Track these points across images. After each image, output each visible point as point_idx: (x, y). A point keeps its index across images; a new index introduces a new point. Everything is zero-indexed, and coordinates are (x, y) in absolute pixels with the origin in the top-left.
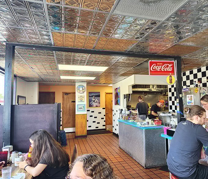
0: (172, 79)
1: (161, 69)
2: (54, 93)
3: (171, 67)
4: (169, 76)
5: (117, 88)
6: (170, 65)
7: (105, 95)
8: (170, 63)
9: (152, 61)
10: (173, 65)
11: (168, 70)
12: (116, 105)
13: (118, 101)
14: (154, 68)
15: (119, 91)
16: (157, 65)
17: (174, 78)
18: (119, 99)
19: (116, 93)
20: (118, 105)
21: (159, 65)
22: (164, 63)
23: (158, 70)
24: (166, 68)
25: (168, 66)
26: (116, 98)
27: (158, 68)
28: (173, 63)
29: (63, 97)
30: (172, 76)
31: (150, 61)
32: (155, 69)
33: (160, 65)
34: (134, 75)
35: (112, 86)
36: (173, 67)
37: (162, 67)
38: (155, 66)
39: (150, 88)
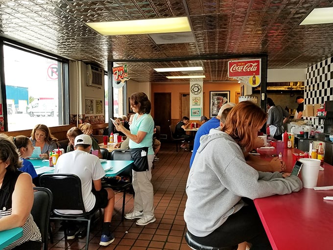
0: (255, 81)
1: (242, 70)
2: (170, 94)
3: (256, 66)
4: (252, 76)
5: (242, 87)
7: (236, 96)
10: (259, 64)
11: (251, 70)
14: (234, 69)
16: (237, 66)
19: (241, 94)
21: (240, 65)
22: (246, 63)
23: (239, 71)
24: (249, 68)
25: (251, 66)
27: (239, 69)
29: (181, 99)
30: (256, 76)
31: (230, 61)
32: (236, 70)
33: (242, 65)
36: (258, 66)
37: (244, 67)
38: (235, 67)
39: (289, 85)
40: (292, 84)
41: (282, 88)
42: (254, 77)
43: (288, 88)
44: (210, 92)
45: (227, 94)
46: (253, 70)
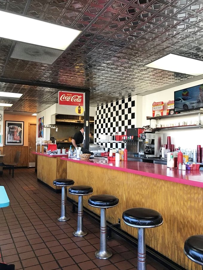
0: (80, 110)
1: (70, 100)
3: (81, 98)
4: (78, 106)
5: (41, 118)
6: (79, 97)
7: (29, 126)
8: (79, 95)
9: (62, 91)
11: (77, 101)
12: (39, 137)
13: (41, 132)
14: (63, 99)
15: (42, 121)
16: (66, 96)
17: (83, 109)
18: (42, 130)
19: (40, 124)
20: (41, 137)
21: (68, 96)
22: (73, 94)
23: (68, 100)
24: (76, 99)
25: (77, 97)
26: (39, 130)
27: (68, 99)
28: (82, 95)
30: (81, 107)
31: (60, 91)
32: (65, 99)
33: (70, 96)
34: (55, 104)
35: (36, 116)
36: (82, 98)
37: (71, 98)
38: (64, 97)
39: (79, 120)
40: (80, 119)
41: (74, 121)
42: (79, 107)
43: (78, 121)
44: (6, 121)
45: (21, 124)
46: (79, 101)
